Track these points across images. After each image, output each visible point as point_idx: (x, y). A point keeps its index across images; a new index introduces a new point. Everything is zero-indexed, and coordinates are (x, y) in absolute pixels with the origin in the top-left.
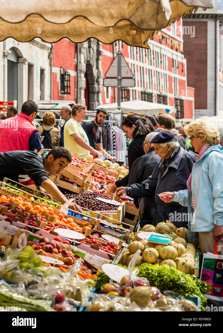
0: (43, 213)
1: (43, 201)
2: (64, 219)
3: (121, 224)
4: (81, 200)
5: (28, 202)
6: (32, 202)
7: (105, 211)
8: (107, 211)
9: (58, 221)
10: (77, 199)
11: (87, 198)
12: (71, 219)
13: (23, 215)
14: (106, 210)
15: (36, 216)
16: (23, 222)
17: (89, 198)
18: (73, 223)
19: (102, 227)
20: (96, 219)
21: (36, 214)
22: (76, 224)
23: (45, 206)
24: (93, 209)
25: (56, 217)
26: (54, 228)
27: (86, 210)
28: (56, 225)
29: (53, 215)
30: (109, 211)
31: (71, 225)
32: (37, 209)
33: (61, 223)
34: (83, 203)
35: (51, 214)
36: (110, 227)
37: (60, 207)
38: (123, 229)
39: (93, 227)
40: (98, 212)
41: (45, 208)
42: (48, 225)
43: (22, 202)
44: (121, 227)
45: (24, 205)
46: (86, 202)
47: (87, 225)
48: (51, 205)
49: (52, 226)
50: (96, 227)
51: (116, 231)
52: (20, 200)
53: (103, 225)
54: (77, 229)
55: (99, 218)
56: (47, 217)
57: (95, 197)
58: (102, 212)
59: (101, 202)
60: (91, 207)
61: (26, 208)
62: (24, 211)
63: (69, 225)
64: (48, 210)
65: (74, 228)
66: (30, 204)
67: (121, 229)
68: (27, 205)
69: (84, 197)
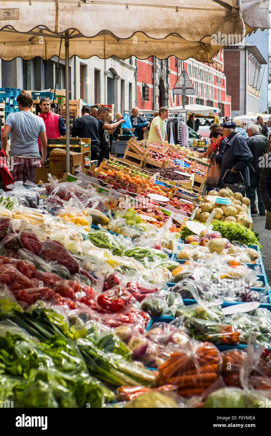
0: (139, 183)
1: (137, 173)
2: (153, 186)
3: (193, 190)
4: (164, 173)
5: (127, 174)
6: (130, 175)
7: (181, 181)
8: (182, 181)
9: (149, 188)
10: (161, 172)
11: (167, 171)
12: (158, 187)
13: (124, 184)
14: (181, 179)
15: (133, 185)
16: (125, 189)
17: (169, 172)
18: (160, 190)
19: (180, 192)
20: (176, 187)
21: (133, 183)
22: (161, 190)
23: (139, 177)
24: (173, 179)
25: (148, 185)
26: (147, 194)
27: (167, 180)
28: (148, 191)
29: (145, 183)
30: (184, 181)
31: (158, 191)
32: (134, 179)
33: (151, 189)
34: (165, 175)
35: (144, 183)
36: (185, 192)
37: (150, 178)
38: (195, 193)
39: (173, 192)
40: (176, 181)
41: (139, 179)
42: (142, 191)
43: (123, 174)
44: (192, 192)
45: (124, 177)
46: (167, 174)
47: (169, 191)
48: (143, 177)
49: (145, 192)
50: (175, 192)
51: (190, 195)
52: (122, 173)
53: (180, 191)
54: (163, 194)
55: (177, 186)
56: (141, 185)
57: (173, 170)
58: (179, 182)
59: (178, 174)
60: (171, 178)
61: (126, 179)
62: (125, 181)
63: (157, 191)
64: (142, 180)
65: (161, 193)
66: (128, 176)
67: (193, 194)
68: (126, 176)
69: (165, 171)
